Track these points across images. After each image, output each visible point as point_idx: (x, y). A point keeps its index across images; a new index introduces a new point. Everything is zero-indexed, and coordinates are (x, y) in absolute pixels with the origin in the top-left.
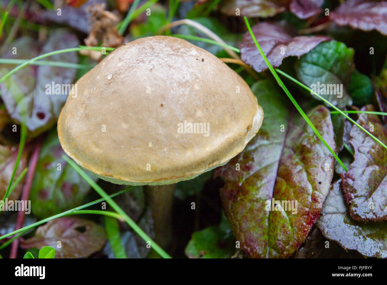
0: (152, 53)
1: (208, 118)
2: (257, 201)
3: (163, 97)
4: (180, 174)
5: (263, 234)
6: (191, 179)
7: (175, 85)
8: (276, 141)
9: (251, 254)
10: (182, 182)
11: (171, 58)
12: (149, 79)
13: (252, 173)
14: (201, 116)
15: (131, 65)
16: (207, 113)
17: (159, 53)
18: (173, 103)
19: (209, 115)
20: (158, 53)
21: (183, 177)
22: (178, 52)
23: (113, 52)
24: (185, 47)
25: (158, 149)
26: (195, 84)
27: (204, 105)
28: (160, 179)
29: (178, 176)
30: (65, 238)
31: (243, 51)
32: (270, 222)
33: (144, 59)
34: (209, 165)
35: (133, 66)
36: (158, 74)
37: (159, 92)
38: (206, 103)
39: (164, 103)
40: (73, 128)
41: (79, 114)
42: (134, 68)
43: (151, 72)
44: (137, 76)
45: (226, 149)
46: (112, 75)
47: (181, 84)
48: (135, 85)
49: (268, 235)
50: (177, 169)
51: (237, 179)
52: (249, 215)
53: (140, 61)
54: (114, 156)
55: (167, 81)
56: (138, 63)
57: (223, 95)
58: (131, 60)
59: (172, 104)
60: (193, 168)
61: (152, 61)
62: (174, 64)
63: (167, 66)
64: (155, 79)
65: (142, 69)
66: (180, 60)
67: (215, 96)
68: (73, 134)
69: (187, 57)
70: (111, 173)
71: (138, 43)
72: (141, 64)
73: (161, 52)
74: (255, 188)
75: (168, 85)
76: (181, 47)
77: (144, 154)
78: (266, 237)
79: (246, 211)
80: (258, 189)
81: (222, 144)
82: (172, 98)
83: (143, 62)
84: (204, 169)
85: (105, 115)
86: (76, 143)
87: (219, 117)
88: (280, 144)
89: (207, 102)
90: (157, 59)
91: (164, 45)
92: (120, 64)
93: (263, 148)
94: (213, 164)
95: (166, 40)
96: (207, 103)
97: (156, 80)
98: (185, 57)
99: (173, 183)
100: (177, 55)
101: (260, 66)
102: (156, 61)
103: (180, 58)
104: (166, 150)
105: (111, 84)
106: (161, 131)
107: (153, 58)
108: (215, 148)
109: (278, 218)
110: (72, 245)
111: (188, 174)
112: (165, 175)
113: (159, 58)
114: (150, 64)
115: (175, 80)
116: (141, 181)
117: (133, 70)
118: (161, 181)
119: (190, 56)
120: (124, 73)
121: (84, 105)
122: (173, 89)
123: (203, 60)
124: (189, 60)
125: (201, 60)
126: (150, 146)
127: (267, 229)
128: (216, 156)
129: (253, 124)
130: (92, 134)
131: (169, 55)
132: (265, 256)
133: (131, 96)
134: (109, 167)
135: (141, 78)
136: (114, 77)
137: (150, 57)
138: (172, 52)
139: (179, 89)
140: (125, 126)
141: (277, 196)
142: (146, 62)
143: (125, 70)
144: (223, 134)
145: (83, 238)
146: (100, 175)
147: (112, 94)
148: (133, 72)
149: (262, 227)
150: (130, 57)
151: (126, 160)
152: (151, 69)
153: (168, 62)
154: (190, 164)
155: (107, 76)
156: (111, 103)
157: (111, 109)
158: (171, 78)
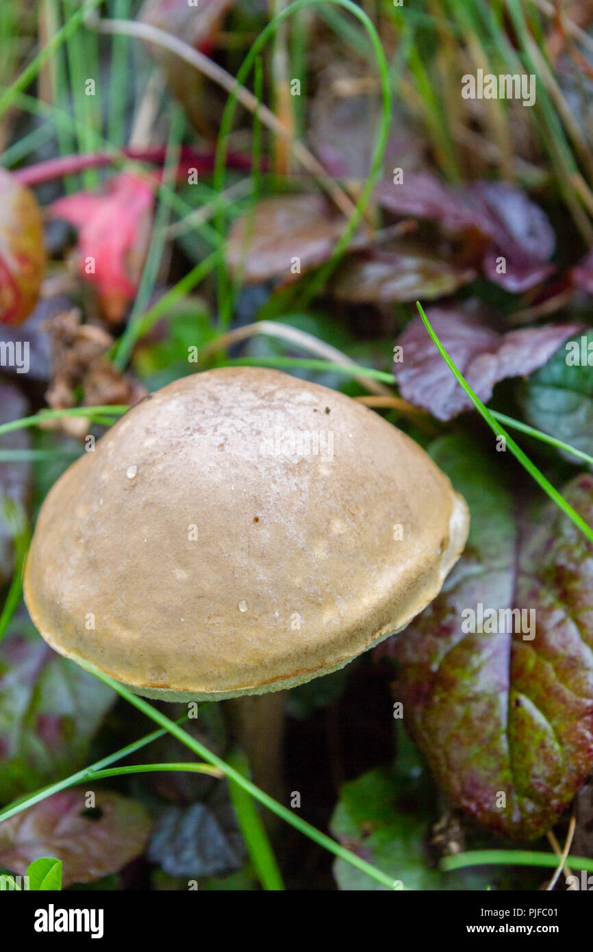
0: (216, 410)
1: (357, 535)
2: (476, 698)
3: (257, 502)
4: (313, 662)
5: (501, 768)
6: (338, 671)
7: (279, 471)
8: (498, 564)
9: (479, 814)
10: (318, 679)
11: (260, 415)
12: (220, 467)
13: (456, 639)
14: (342, 532)
15: (174, 441)
16: (354, 524)
17: (232, 407)
18: (279, 511)
19: (358, 527)
20: (228, 408)
21: (321, 667)
22: (273, 401)
23: (125, 417)
24: (284, 386)
25: (260, 615)
26: (319, 466)
27: (344, 506)
28: (273, 680)
29: (309, 666)
30: (62, 837)
31: (402, 378)
32: (513, 740)
33: (203, 425)
34: (372, 635)
35: (179, 443)
36: (237, 453)
37: (245, 493)
38: (347, 501)
39: (259, 515)
40: (65, 593)
41: (73, 561)
42: (183, 447)
43: (222, 450)
44: (193, 464)
45: (405, 595)
46: (135, 467)
47: (292, 469)
48: (191, 483)
49: (512, 768)
50: (307, 653)
51: (426, 658)
52: (463, 733)
53: (195, 430)
54: (168, 642)
55: (259, 466)
56: (191, 435)
57: (381, 480)
58: (173, 431)
59: (278, 514)
60: (339, 647)
61: (219, 427)
62: (269, 427)
63: (254, 432)
64: (234, 464)
65: (200, 448)
66: (280, 416)
67: (365, 486)
68: (67, 607)
69: (292, 408)
70: (166, 679)
71: (179, 390)
72: (197, 436)
73: (235, 405)
74: (469, 670)
75: (263, 475)
76: (276, 387)
77: (232, 628)
78: (507, 773)
79: (455, 724)
80: (476, 672)
81: (393, 586)
82: (276, 502)
83: (199, 430)
84: (365, 645)
85: (134, 556)
86: (76, 626)
87: (380, 529)
88: (505, 569)
89: (351, 500)
90: (228, 421)
91: (238, 389)
92: (149, 442)
93: (473, 583)
94: (380, 631)
95: (241, 378)
96: (352, 503)
97: (236, 467)
98: (289, 408)
99: (300, 683)
100: (271, 408)
101: (445, 406)
102: (229, 425)
103: (279, 412)
104: (277, 614)
105: (137, 488)
106: (262, 575)
107: (219, 420)
108: (380, 597)
109: (529, 731)
110: (79, 850)
111: (330, 659)
112: (283, 669)
113: (233, 419)
114: (216, 433)
115: (277, 462)
116: (231, 688)
117: (181, 451)
118: (274, 683)
119: (299, 404)
120: (162, 460)
121: (82, 541)
122: (275, 482)
123: (328, 411)
124: (298, 415)
125: (323, 410)
126: (243, 610)
127: (507, 756)
128: (385, 613)
129: (451, 533)
130: (111, 602)
131: (253, 410)
132: (510, 816)
133: (186, 509)
134: (159, 668)
135: (203, 466)
136: (140, 471)
137: (214, 419)
138: (259, 402)
139: (289, 479)
140: (181, 574)
141: (519, 683)
142: (207, 430)
143: (163, 454)
144: (393, 563)
145: (100, 832)
146: (141, 687)
147: (143, 508)
148: (181, 455)
149: (495, 753)
150: (170, 424)
151: (193, 647)
152: (222, 445)
153: (256, 424)
154: (333, 637)
155: (125, 470)
156: (145, 530)
157: (145, 541)
158: (268, 459)
